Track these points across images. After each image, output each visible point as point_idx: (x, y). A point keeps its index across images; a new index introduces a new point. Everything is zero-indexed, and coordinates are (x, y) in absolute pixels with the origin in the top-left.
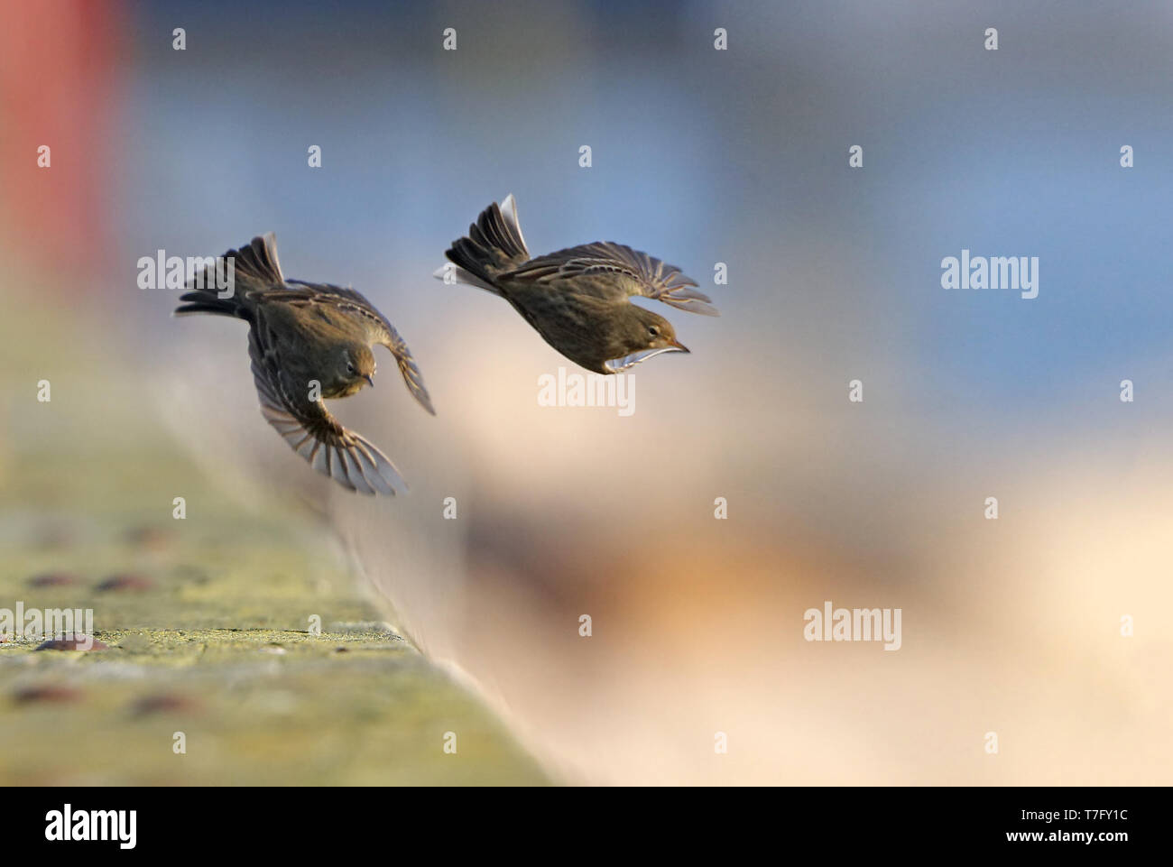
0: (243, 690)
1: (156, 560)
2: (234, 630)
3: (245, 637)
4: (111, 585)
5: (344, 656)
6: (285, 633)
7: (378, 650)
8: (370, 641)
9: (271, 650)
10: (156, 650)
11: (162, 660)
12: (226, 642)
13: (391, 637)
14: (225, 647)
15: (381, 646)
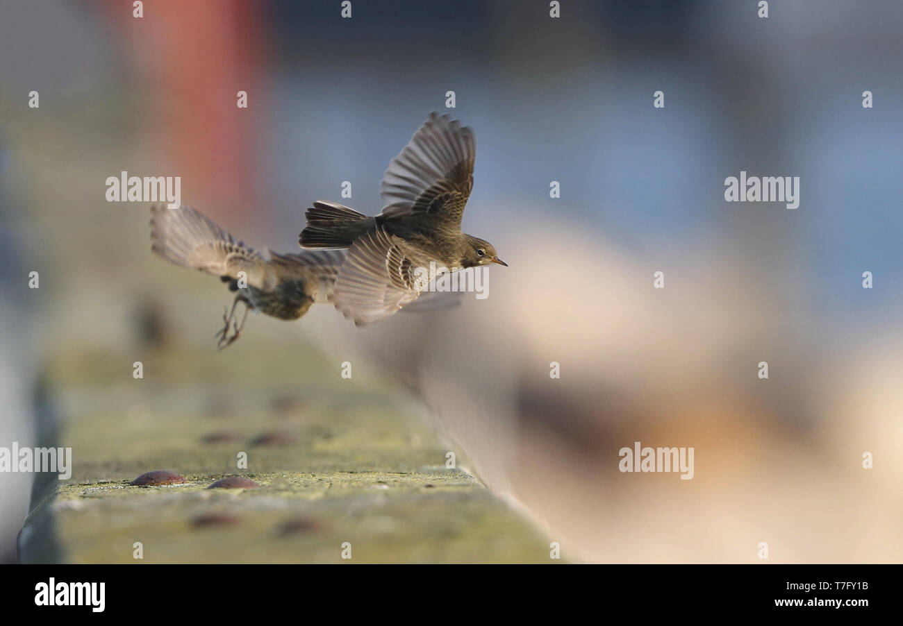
0: (359, 516)
1: (295, 422)
2: (351, 473)
3: (360, 478)
4: (263, 441)
5: (431, 490)
6: (388, 474)
7: (456, 486)
8: (450, 479)
9: (378, 487)
10: (295, 488)
11: (299, 494)
12: (346, 481)
13: (465, 476)
14: (345, 485)
15: (457, 483)
